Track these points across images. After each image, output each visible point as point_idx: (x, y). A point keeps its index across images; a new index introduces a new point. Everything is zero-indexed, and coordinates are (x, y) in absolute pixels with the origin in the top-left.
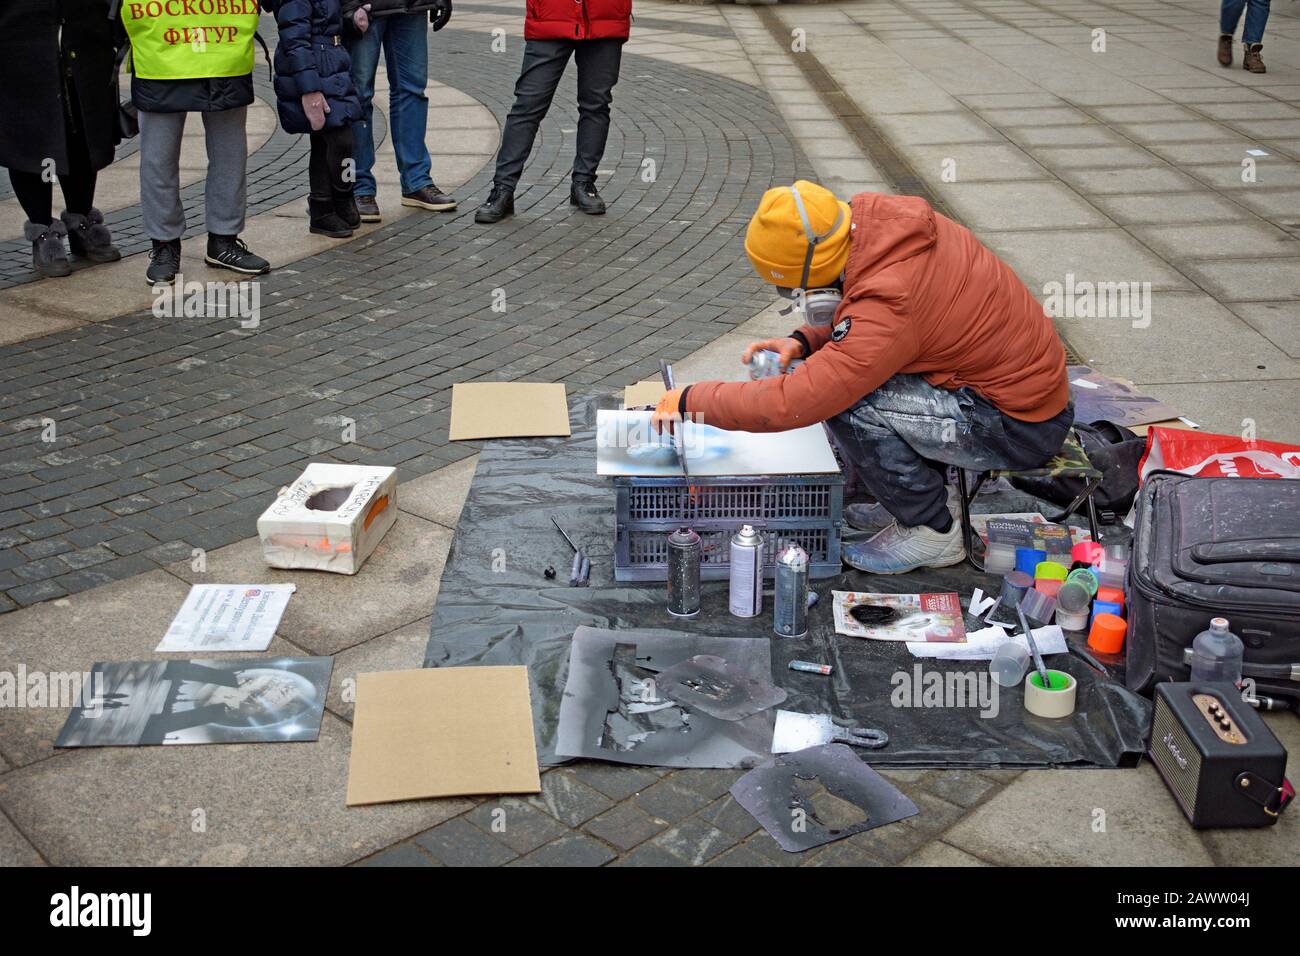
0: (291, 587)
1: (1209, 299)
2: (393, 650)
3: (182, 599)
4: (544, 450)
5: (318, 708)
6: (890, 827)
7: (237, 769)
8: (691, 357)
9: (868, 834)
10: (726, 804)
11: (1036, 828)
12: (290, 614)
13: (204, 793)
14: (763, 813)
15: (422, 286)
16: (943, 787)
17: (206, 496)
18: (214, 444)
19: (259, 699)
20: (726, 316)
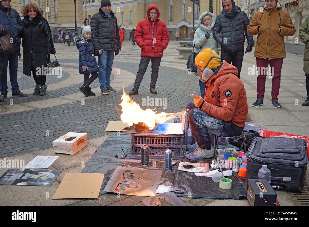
0: (58, 157)
1: (284, 110)
2: (76, 170)
3: (33, 158)
5: (54, 180)
7: (31, 191)
12: (56, 162)
15: (110, 105)
17: (47, 140)
18: (53, 131)
19: (42, 178)
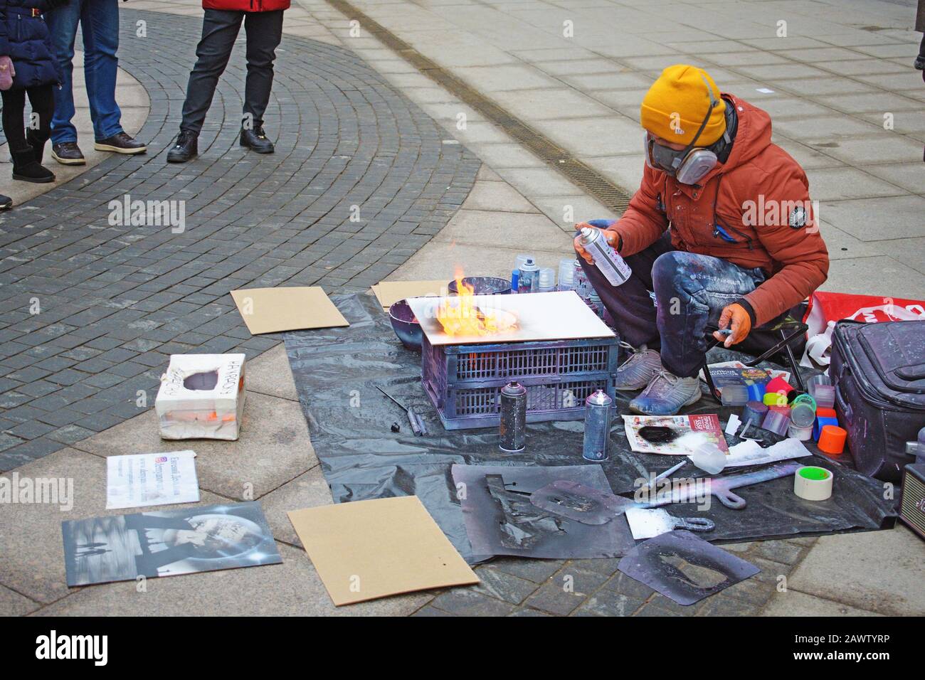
0: (191, 453)
2: (303, 493)
3: (104, 469)
4: (334, 338)
6: (745, 582)
7: (231, 589)
8: (411, 262)
9: (732, 588)
10: (620, 578)
11: (846, 574)
12: (203, 473)
13: (215, 609)
14: (651, 581)
16: (768, 552)
17: (72, 389)
18: (53, 348)
19: (217, 537)
20: (420, 229)
